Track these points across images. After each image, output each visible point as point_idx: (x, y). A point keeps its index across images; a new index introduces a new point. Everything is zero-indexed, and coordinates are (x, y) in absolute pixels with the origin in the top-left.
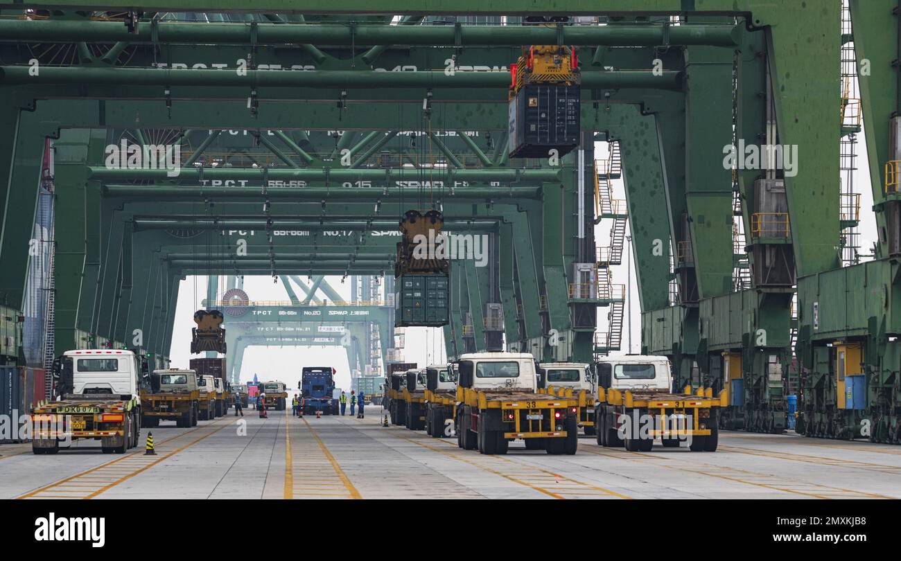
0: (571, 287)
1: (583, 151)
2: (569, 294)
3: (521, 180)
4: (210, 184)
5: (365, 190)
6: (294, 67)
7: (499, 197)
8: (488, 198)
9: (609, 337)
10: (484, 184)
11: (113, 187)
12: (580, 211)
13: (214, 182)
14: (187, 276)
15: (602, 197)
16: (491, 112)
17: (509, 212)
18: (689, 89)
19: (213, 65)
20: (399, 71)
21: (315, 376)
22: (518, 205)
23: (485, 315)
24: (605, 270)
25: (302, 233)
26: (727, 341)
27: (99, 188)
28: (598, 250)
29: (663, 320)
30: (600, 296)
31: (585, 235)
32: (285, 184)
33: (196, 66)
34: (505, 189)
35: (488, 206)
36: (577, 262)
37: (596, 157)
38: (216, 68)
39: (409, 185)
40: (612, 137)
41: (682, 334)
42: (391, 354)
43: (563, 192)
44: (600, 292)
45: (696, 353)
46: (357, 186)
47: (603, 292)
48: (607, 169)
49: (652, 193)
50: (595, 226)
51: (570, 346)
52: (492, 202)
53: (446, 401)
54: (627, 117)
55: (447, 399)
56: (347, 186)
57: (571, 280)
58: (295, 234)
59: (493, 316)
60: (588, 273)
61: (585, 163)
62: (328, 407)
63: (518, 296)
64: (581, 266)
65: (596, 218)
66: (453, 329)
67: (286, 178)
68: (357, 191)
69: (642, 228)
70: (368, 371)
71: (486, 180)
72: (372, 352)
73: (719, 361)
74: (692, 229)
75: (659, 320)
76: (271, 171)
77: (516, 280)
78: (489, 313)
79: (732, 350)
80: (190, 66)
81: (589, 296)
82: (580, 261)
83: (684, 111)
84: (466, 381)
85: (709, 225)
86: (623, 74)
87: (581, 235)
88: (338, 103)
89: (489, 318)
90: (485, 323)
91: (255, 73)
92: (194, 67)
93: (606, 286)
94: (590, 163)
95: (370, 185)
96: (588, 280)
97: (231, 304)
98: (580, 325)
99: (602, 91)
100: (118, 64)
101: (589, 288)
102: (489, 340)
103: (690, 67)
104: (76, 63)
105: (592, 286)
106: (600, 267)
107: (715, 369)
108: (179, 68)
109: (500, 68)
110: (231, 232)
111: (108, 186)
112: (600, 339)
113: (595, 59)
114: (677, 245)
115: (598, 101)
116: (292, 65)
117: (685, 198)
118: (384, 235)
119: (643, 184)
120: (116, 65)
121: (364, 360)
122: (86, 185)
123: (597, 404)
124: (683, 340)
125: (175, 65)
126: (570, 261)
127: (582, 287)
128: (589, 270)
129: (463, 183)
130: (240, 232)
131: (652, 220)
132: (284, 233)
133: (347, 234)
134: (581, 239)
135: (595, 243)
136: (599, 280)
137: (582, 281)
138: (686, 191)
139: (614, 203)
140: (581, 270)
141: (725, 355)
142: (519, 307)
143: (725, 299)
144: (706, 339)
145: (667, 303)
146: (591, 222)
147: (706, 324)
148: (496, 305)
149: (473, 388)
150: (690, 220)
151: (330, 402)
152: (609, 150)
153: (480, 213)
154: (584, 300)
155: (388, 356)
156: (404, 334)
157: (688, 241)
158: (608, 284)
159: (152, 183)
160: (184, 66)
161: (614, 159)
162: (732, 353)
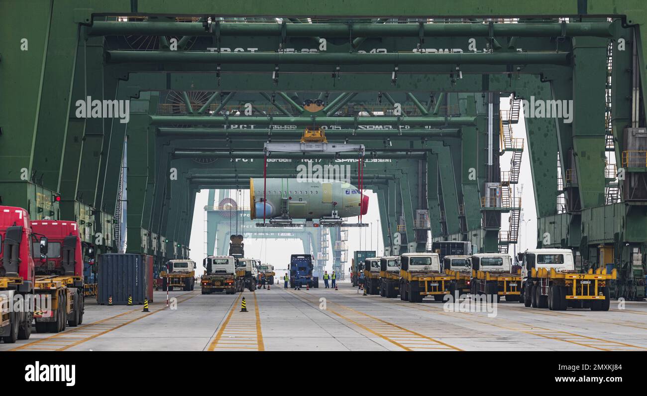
0: (483, 200)
1: (492, 104)
2: (481, 205)
3: (448, 125)
4: (229, 127)
5: (337, 131)
6: (303, 50)
7: (431, 136)
8: (422, 137)
9: (509, 234)
10: (421, 127)
11: (163, 129)
12: (489, 146)
13: (232, 126)
14: (201, 190)
15: (505, 136)
16: (434, 80)
17: (437, 146)
18: (575, 65)
19: (249, 49)
20: (375, 53)
21: (300, 260)
22: (443, 141)
23: (415, 218)
24: (507, 187)
25: (287, 160)
26: (603, 238)
27: (154, 130)
28: (502, 173)
29: (554, 223)
30: (504, 205)
31: (493, 162)
32: (281, 127)
33: (237, 50)
34: (436, 130)
35: (423, 142)
36: (488, 182)
37: (501, 108)
38: (250, 51)
39: (368, 128)
40: (518, 96)
41: (568, 233)
42: (338, 244)
43: (478, 133)
44: (504, 203)
45: (579, 245)
46: (332, 128)
47: (506, 203)
48: (508, 117)
49: (546, 135)
50: (500, 156)
51: (482, 240)
52: (426, 139)
53: (395, 278)
54: (528, 82)
55: (396, 277)
56: (324, 128)
57: (483, 194)
58: (282, 161)
59: (420, 218)
60: (495, 190)
61: (494, 113)
62: (311, 282)
63: (441, 205)
64: (490, 184)
65: (501, 151)
66: (389, 227)
67: (282, 123)
68: (332, 132)
69: (539, 159)
70: (320, 257)
71: (422, 125)
72: (322, 243)
73: (596, 251)
74: (577, 161)
75: (551, 223)
76: (275, 118)
77: (440, 194)
78: (418, 216)
79: (606, 244)
80: (233, 50)
81: (495, 206)
82: (489, 181)
83: (571, 79)
84: (405, 267)
85: (589, 158)
86: (530, 54)
87: (490, 163)
88: (333, 74)
89: (418, 220)
90: (415, 224)
91: (278, 55)
92: (235, 50)
93: (508, 198)
94: (497, 113)
95: (340, 127)
96: (495, 194)
97: (225, 209)
98: (490, 226)
99: (514, 66)
100: (186, 49)
101: (496, 200)
102: (418, 235)
103: (577, 49)
104: (157, 48)
105: (498, 199)
106: (503, 185)
107: (593, 257)
108: (225, 51)
109: (444, 50)
110: (237, 160)
111: (160, 128)
112: (503, 236)
113: (510, 44)
114: (565, 172)
115: (511, 72)
116: (301, 49)
117: (572, 139)
118: (344, 162)
119: (539, 129)
120: (185, 49)
121: (317, 249)
122: (148, 128)
123: (472, 278)
124: (569, 237)
125: (222, 49)
126: (482, 181)
127: (491, 199)
128: (495, 188)
129: (405, 127)
130: (243, 160)
131: (545, 154)
132: (274, 160)
133: (318, 161)
134: (490, 166)
135: (500, 169)
136: (503, 194)
137: (491, 195)
138: (573, 135)
139: (513, 140)
140: (491, 187)
141: (601, 248)
142: (442, 213)
143: (601, 210)
144: (586, 236)
145: (556, 211)
146: (497, 154)
147: (586, 226)
148: (423, 211)
149: (408, 271)
150: (575, 154)
151: (312, 279)
152: (511, 104)
153: (415, 147)
154: (492, 208)
155: (336, 246)
156: (347, 231)
157: (573, 169)
158: (509, 197)
159: (189, 126)
160: (229, 50)
161: (514, 110)
162: (606, 246)
